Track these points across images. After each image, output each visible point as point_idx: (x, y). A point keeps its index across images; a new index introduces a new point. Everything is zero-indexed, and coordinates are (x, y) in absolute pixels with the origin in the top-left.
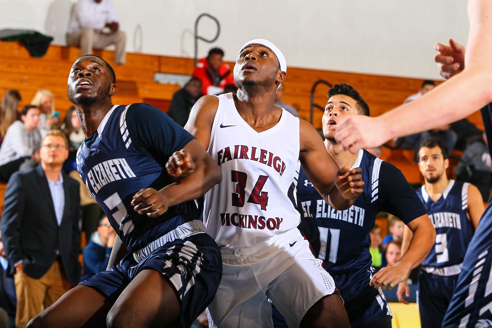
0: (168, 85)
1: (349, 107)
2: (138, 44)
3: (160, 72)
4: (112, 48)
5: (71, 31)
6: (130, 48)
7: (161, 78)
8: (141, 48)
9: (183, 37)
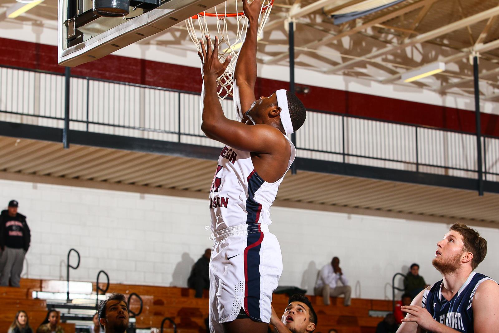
0: (377, 318)
1: (304, 311)
2: (358, 293)
3: (372, 310)
4: (342, 296)
5: (317, 286)
6: (353, 296)
7: (373, 313)
8: (360, 295)
9: (385, 288)
